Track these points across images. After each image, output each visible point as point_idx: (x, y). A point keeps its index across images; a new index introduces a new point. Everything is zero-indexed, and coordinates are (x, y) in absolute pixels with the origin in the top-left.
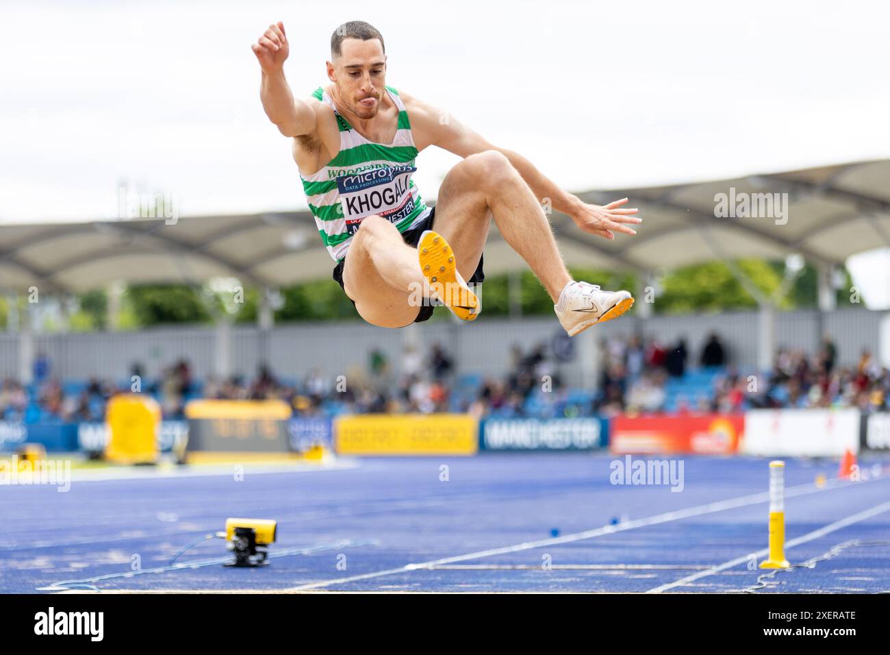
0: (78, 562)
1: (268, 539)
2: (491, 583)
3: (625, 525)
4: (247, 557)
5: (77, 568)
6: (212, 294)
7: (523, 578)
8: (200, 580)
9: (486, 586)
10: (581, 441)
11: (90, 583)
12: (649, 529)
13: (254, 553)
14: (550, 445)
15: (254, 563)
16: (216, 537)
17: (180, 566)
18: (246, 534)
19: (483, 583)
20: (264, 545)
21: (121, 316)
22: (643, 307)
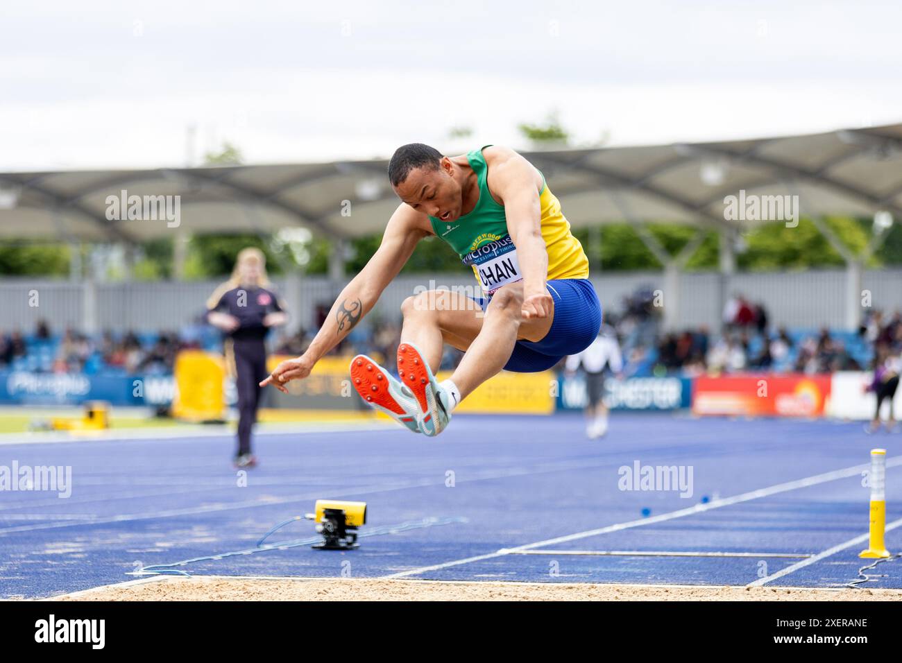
0: (164, 540)
1: (358, 521)
2: (588, 573)
3: (716, 503)
4: (338, 539)
5: (164, 548)
6: (281, 244)
7: (620, 566)
8: (290, 564)
9: (582, 575)
10: (662, 402)
11: (179, 567)
12: (742, 506)
13: (343, 535)
14: (630, 404)
15: (343, 545)
16: (305, 518)
17: (268, 547)
18: (336, 516)
19: (579, 573)
20: (354, 528)
21: (187, 264)
22: (727, 263)
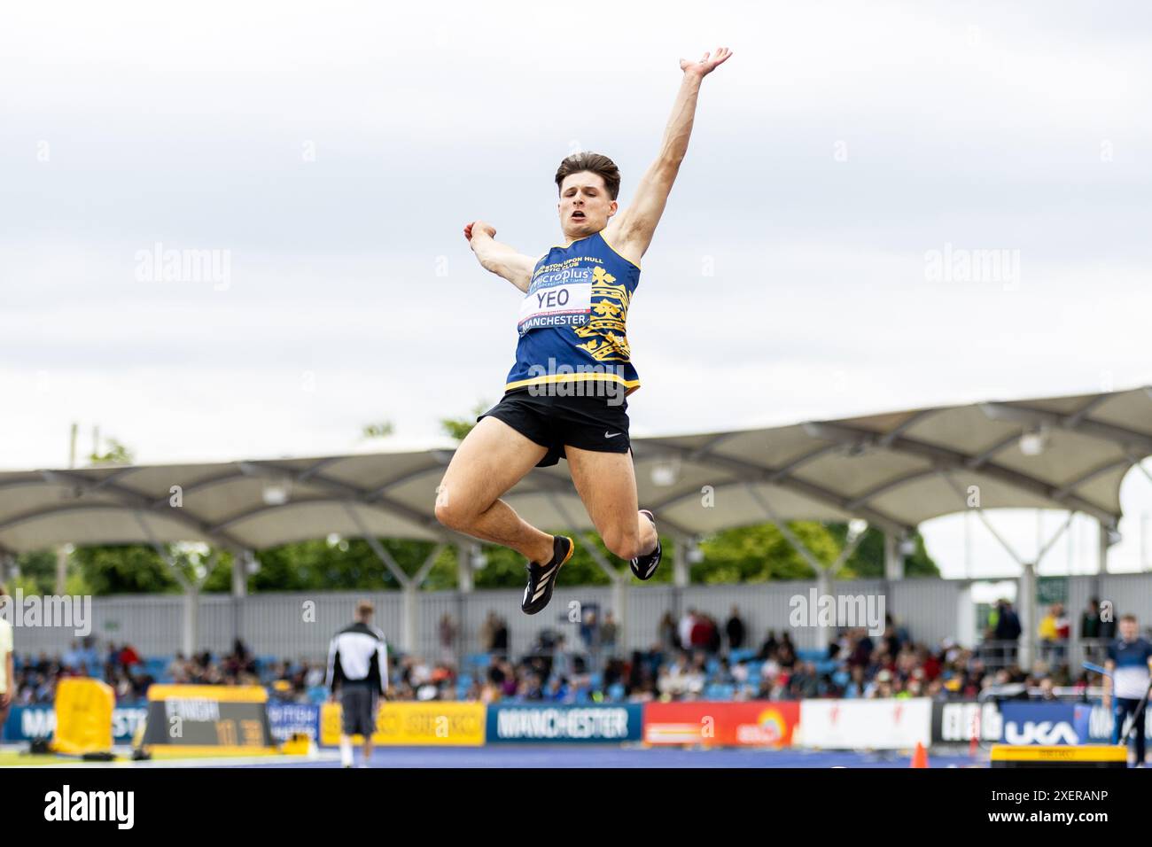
6: (178, 555)
22: (681, 576)
